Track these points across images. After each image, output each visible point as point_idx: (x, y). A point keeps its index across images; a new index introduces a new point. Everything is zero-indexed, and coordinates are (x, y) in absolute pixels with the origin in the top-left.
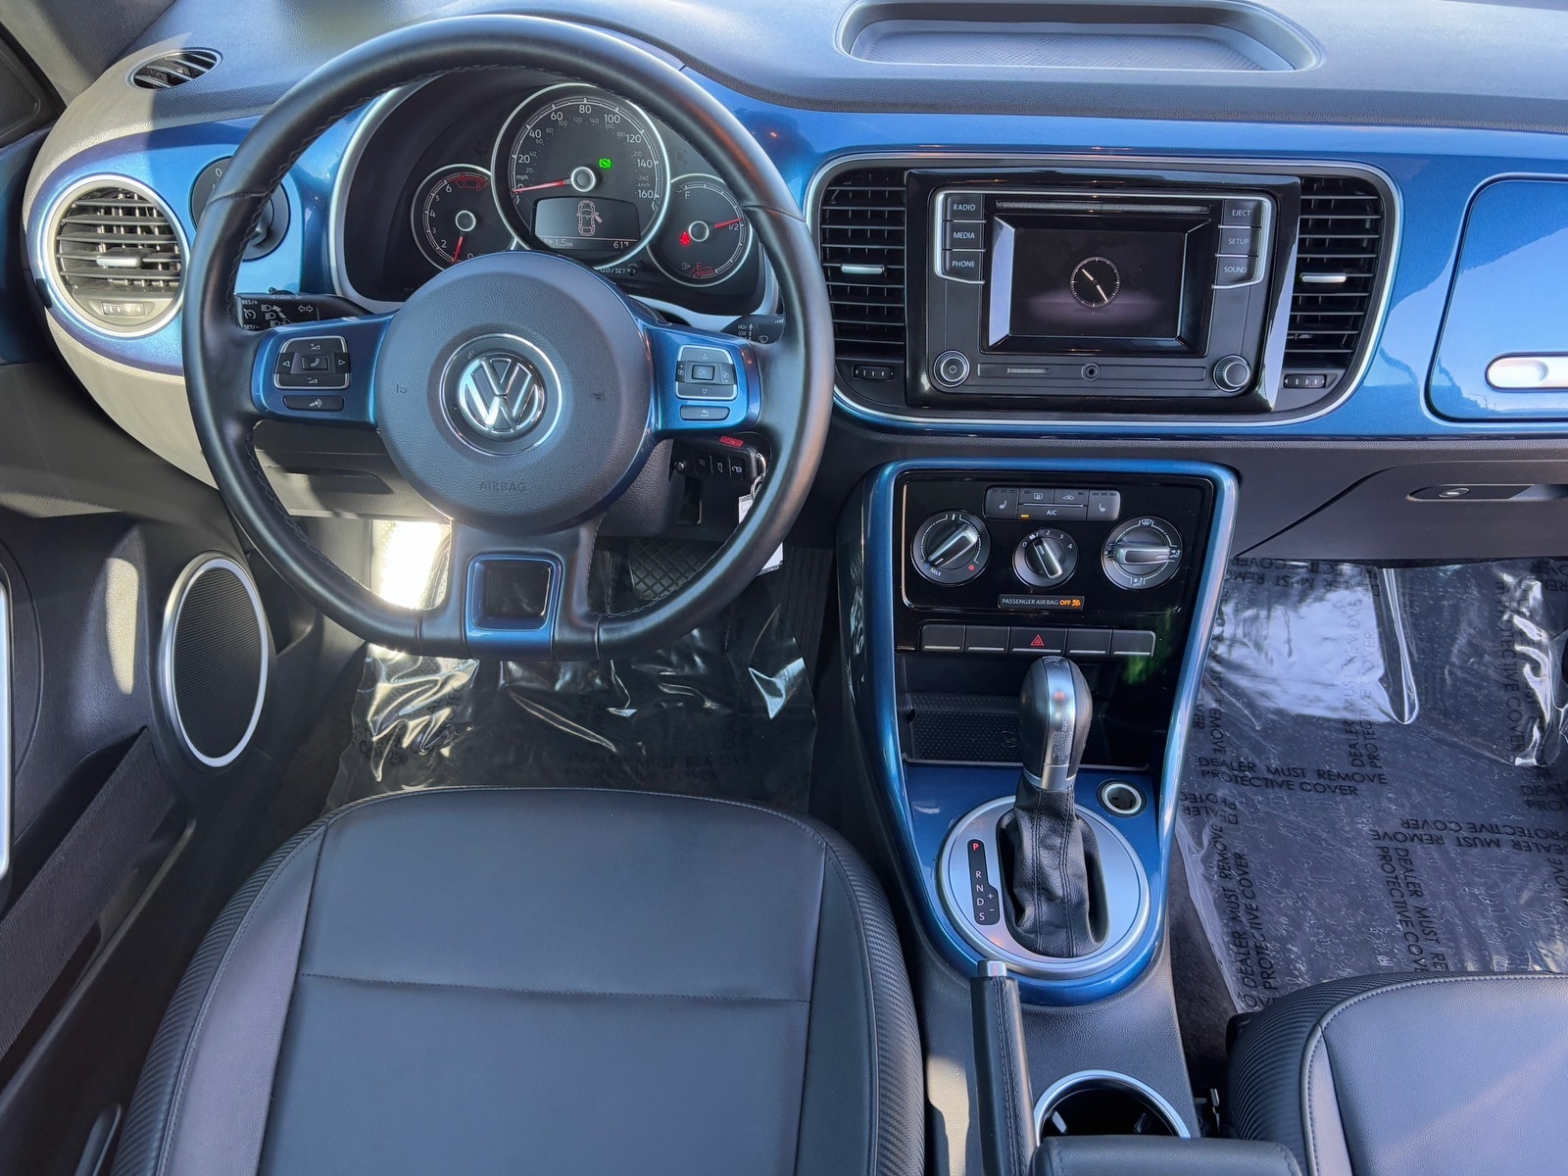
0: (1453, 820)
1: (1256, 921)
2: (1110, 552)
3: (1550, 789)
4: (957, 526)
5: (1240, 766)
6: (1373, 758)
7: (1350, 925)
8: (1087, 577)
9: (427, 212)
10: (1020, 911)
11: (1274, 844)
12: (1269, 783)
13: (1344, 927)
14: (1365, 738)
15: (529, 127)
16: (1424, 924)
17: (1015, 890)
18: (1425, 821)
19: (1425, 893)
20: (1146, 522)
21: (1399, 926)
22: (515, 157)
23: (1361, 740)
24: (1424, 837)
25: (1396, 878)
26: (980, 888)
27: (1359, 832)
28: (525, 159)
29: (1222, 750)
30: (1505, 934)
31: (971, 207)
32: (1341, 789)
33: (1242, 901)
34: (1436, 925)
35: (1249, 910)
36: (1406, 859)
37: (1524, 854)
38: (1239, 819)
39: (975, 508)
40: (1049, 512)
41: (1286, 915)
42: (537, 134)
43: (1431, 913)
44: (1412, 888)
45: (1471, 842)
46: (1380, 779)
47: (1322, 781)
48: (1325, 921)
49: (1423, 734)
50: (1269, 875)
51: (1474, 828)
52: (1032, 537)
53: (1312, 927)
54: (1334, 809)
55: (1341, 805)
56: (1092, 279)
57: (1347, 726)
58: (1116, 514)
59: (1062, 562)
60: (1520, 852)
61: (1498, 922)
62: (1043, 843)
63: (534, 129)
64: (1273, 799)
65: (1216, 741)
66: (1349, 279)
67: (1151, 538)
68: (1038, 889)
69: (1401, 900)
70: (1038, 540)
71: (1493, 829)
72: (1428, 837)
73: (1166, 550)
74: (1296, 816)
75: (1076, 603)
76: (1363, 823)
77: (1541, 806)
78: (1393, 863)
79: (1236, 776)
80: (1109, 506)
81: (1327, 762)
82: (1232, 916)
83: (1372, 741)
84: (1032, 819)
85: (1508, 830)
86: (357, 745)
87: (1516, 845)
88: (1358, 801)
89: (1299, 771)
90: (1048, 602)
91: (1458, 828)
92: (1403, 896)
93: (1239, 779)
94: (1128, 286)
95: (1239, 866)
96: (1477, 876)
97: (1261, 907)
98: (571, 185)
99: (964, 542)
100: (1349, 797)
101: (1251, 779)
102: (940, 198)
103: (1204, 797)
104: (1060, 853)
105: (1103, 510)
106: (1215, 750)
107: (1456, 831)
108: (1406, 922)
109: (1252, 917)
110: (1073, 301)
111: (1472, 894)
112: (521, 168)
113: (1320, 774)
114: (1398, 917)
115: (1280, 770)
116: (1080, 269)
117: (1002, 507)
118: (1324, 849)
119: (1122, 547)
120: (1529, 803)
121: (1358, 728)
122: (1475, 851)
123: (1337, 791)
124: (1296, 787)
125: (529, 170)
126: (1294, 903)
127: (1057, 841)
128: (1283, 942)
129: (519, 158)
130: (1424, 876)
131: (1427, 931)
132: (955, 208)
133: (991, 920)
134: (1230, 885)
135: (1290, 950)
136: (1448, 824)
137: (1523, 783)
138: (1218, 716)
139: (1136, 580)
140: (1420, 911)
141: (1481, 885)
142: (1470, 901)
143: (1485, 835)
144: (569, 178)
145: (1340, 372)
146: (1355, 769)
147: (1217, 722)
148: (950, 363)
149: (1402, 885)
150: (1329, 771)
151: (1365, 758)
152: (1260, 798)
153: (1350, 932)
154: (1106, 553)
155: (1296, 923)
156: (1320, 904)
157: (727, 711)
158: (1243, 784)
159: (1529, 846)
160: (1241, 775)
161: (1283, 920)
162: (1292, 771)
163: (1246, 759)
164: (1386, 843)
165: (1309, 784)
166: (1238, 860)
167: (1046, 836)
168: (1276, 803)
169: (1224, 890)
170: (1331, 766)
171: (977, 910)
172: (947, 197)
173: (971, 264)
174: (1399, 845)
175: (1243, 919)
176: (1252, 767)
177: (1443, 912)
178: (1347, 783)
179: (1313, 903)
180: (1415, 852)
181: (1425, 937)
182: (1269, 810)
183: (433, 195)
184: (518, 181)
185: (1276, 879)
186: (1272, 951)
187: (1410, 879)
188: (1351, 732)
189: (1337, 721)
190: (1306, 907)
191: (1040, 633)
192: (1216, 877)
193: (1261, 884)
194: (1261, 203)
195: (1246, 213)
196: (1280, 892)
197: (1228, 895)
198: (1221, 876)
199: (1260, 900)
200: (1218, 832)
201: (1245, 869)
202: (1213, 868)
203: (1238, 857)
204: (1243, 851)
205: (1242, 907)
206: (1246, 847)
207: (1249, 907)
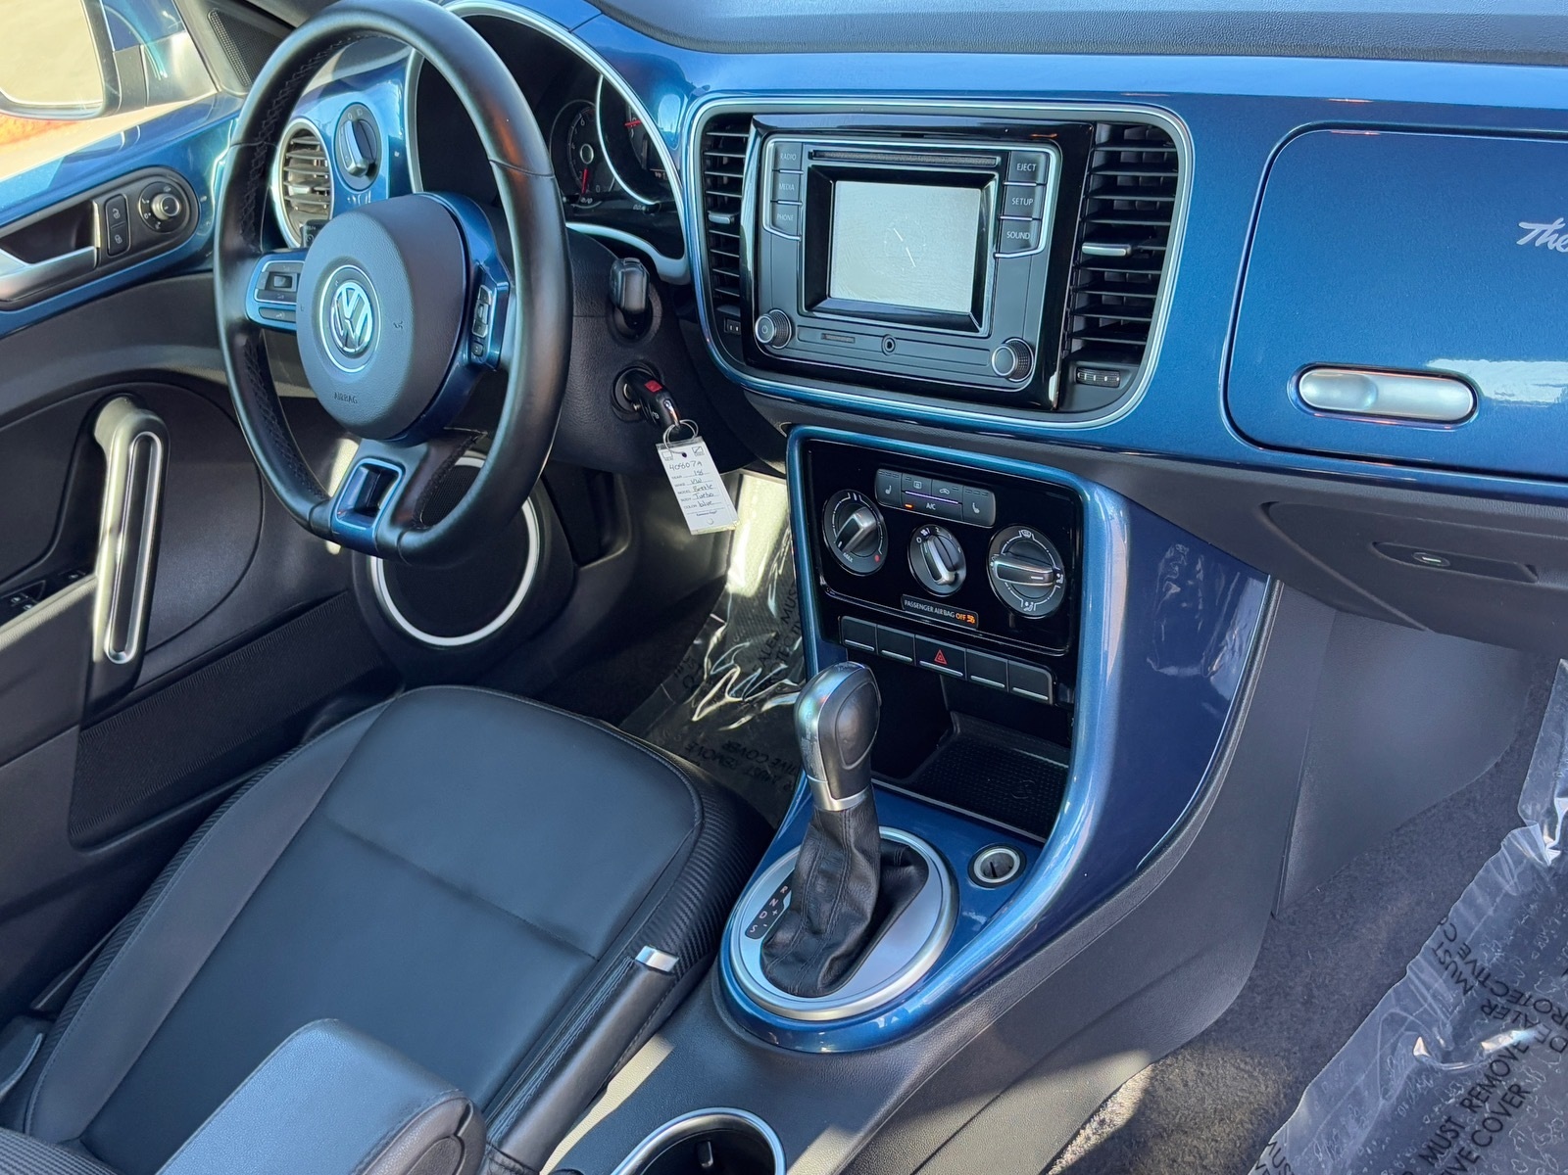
4: (854, 507)
8: (975, 591)
9: (570, 144)
20: (1027, 533)
26: (774, 902)
33: (1463, 1142)
35: (1463, 1157)
39: (867, 488)
40: (928, 506)
50: (1542, 1129)
52: (925, 533)
58: (992, 519)
59: (952, 568)
66: (1134, 252)
67: (1033, 556)
70: (929, 537)
73: (1049, 572)
75: (972, 619)
80: (985, 507)
82: (1425, 1153)
90: (946, 613)
95: (1504, 1101)
97: (1485, 1162)
102: (770, 145)
105: (977, 511)
109: (1457, 1165)
117: (888, 492)
127: (838, 871)
132: (783, 156)
133: (757, 934)
134: (1464, 1117)
139: (1027, 604)
145: (1131, 367)
148: (762, 323)
166: (1511, 1095)
169: (1449, 1120)
171: (756, 921)
172: (777, 145)
173: (790, 218)
183: (573, 128)
191: (944, 649)
192: (1451, 1101)
193: (1515, 1134)
194: (1047, 155)
195: (1031, 167)
196: (1536, 1154)
197: (1449, 1129)
198: (1462, 1104)
199: (1492, 1152)
200: (1515, 1051)
201: (1511, 1109)
202: (1460, 1088)
203: (1518, 1091)
204: (1532, 1086)
205: (1455, 1150)
206: (1543, 1085)
207: (1464, 1153)
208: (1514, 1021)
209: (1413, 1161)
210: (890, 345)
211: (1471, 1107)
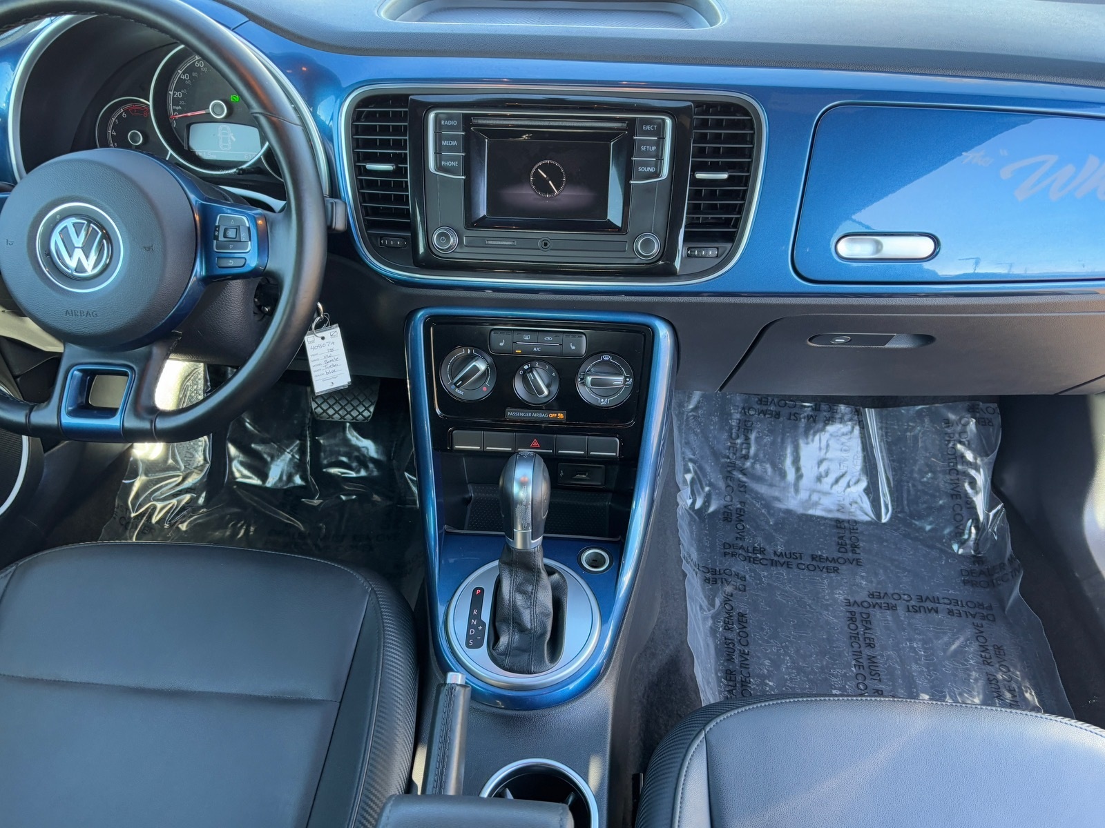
0: (906, 593)
1: (746, 662)
2: (582, 379)
3: (982, 573)
4: (471, 358)
5: (754, 550)
6: (854, 547)
7: (817, 667)
8: (567, 397)
9: (110, 132)
10: (497, 639)
11: (770, 607)
12: (774, 563)
13: (812, 669)
14: (851, 533)
15: (180, 72)
16: (872, 668)
17: (497, 624)
18: (886, 593)
19: (876, 645)
20: (606, 358)
21: (853, 669)
22: (171, 93)
23: (847, 534)
24: (883, 605)
25: (858, 634)
26: (474, 622)
27: (835, 600)
28: (179, 95)
29: (742, 539)
30: (931, 677)
31: (454, 123)
32: (827, 569)
33: (738, 647)
34: (881, 669)
35: (742, 654)
36: (867, 621)
37: (955, 619)
38: (747, 588)
40: (535, 349)
41: (770, 659)
42: (186, 77)
43: (880, 660)
44: (868, 641)
45: (917, 609)
46: (858, 562)
47: (814, 563)
48: (798, 664)
49: (894, 530)
50: (762, 629)
51: (920, 599)
52: (526, 367)
53: (787, 668)
54: (820, 583)
55: (825, 580)
56: (545, 176)
57: (838, 523)
58: (584, 351)
59: (548, 386)
60: (952, 617)
61: (927, 668)
62: (519, 589)
63: (184, 73)
64: (775, 574)
65: (739, 531)
67: (611, 370)
68: (513, 623)
69: (859, 650)
70: (530, 370)
71: (935, 600)
72: (886, 605)
73: (621, 378)
74: (791, 588)
75: (561, 416)
76: (840, 593)
77: (973, 584)
78: (857, 623)
79: (750, 557)
80: (578, 345)
81: (821, 549)
82: (727, 658)
83: (856, 535)
84: (511, 571)
85: (946, 601)
86: (117, 519)
87: (950, 612)
88: (839, 578)
89: (798, 555)
90: (541, 415)
91: (909, 599)
92: (860, 647)
93: (752, 559)
94: (573, 181)
95: (740, 622)
96: (917, 634)
97: (752, 653)
98: (209, 113)
99: (476, 369)
100: (832, 575)
101: (761, 559)
102: (432, 116)
103: (722, 571)
104: (531, 597)
105: (573, 348)
106: (737, 538)
107: (907, 601)
108: (859, 666)
110: (532, 192)
111: (912, 648)
112: (176, 101)
113: (813, 558)
114: (854, 662)
115: (783, 554)
116: (537, 169)
117: (501, 344)
118: (807, 611)
119: (589, 375)
120: (965, 582)
121: (846, 525)
122: (918, 616)
123: (825, 570)
124: (794, 566)
125: (182, 103)
126: (777, 650)
127: (530, 588)
128: (763, 677)
129: (174, 94)
130: (878, 632)
131: (873, 673)
132: (443, 123)
133: (477, 645)
134: (730, 635)
135: (767, 685)
136: (902, 596)
137: (962, 567)
138: (742, 513)
139: (602, 400)
140: (871, 658)
141: (920, 640)
142: (909, 652)
143: (929, 605)
144: (208, 108)
145: (729, 246)
146: (840, 555)
147: (742, 518)
148: (440, 235)
149: (861, 639)
150: (820, 556)
151: (849, 546)
152: (766, 574)
153: (816, 673)
154: (579, 380)
155: (776, 664)
156: (797, 651)
157: (389, 503)
158: (754, 563)
159: (960, 613)
160: (754, 556)
161: (767, 662)
162: (792, 555)
163: (759, 545)
164: (852, 609)
165: (804, 564)
166: (740, 618)
167: (521, 584)
168: (777, 578)
169: (726, 639)
170: (822, 553)
171: (468, 637)
172: (437, 115)
173: (455, 164)
174: (864, 610)
175: (736, 661)
176: (762, 551)
177: (887, 659)
178: (833, 565)
179: (792, 651)
180: (875, 615)
181: (871, 677)
182: (770, 582)
183: (114, 119)
184: (174, 111)
185: (767, 633)
186: (753, 684)
187: (867, 635)
188: (841, 528)
189: (831, 519)
190: (786, 654)
191: (536, 438)
192: (721, 629)
193: (755, 636)
194: (664, 121)
195: (653, 128)
196: (768, 642)
197: (727, 642)
198: (725, 629)
199: (752, 647)
200: (729, 597)
201: (744, 625)
202: (720, 622)
203: (741, 615)
204: (746, 611)
205: (737, 652)
206: (749, 608)
207: (742, 652)
208: (722, 582)
209: (726, 664)
210: (546, 244)
211: (729, 629)
